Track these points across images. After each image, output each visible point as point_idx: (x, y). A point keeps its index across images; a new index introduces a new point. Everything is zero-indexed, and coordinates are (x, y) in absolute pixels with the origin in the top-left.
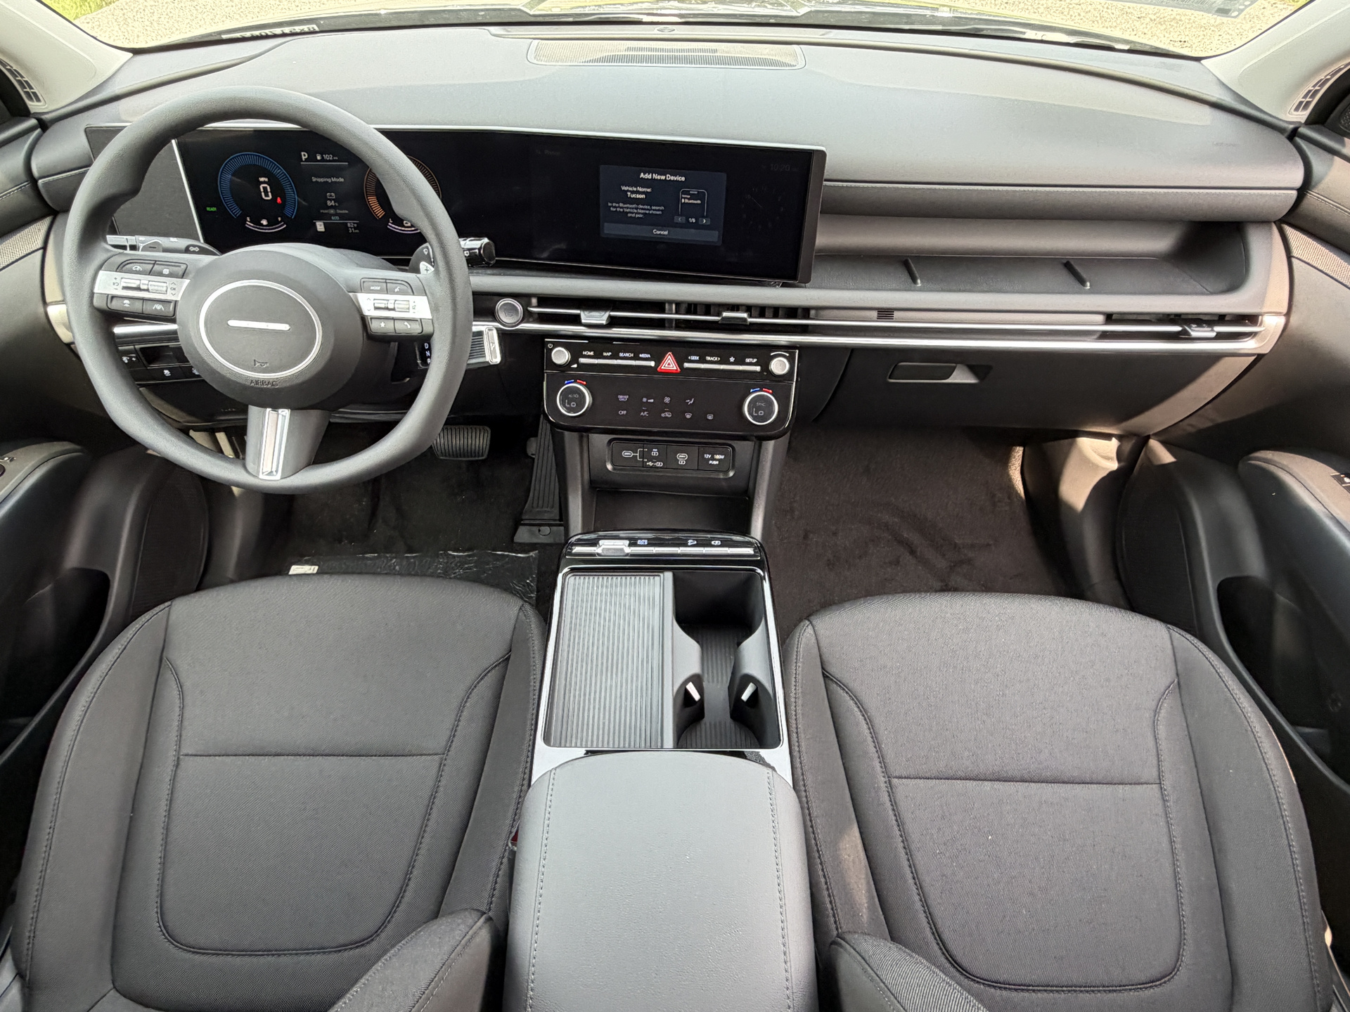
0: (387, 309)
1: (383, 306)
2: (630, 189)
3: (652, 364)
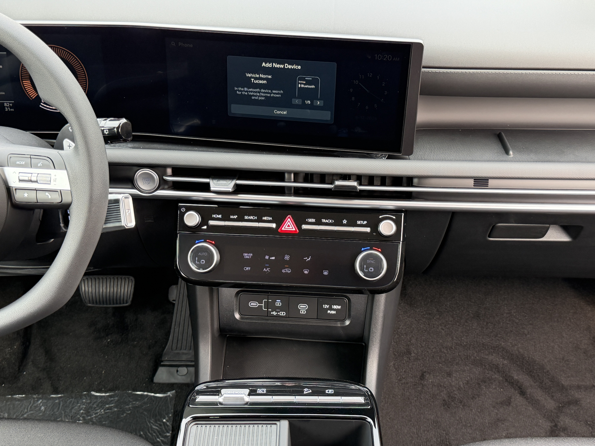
0: (31, 181)
1: (26, 178)
2: (254, 76)
3: (274, 225)
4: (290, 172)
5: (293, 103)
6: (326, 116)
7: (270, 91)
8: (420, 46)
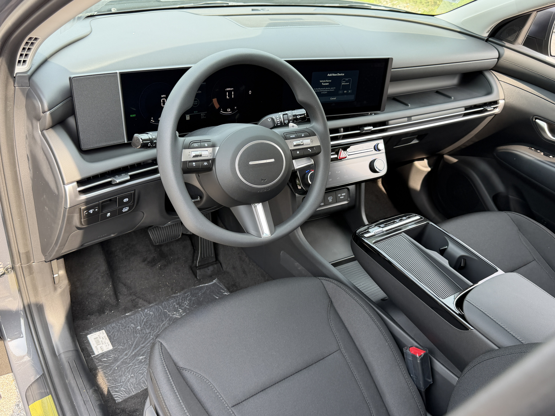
0: (300, 145)
2: (323, 81)
3: (336, 156)
4: (340, 128)
5: (339, 93)
6: (352, 98)
7: (330, 88)
8: (392, 59)
